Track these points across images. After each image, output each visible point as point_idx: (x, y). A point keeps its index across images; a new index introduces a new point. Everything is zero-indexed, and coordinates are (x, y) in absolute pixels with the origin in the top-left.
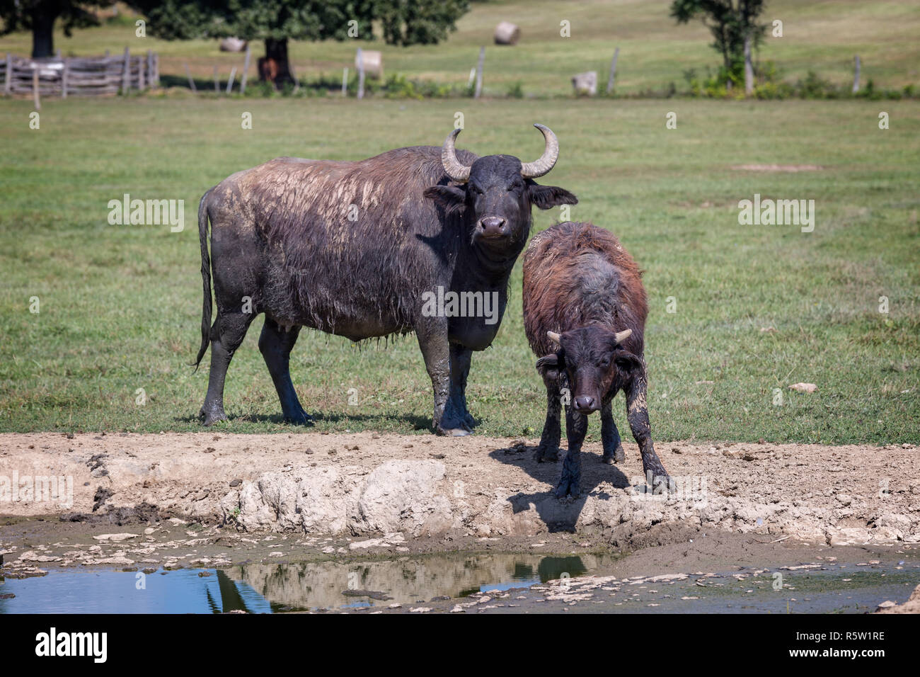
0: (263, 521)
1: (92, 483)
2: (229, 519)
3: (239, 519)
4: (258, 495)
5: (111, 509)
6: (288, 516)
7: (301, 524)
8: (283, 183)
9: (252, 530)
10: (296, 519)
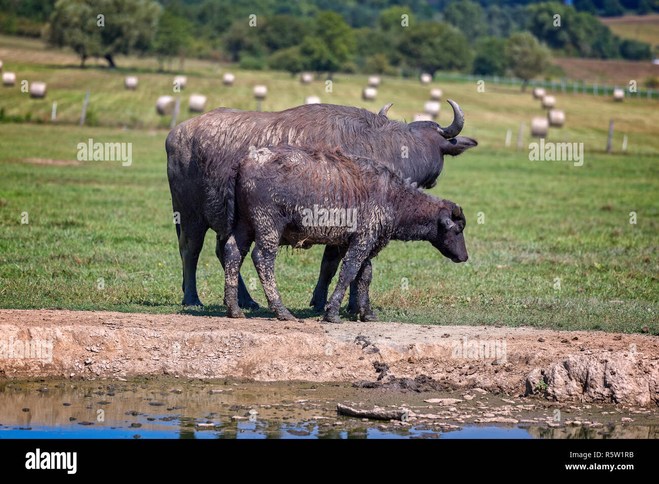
0: (573, 393)
1: (365, 358)
2: (535, 390)
3: (550, 390)
4: (565, 372)
5: (393, 379)
6: (598, 390)
7: (613, 397)
8: (217, 126)
9: (562, 400)
10: (606, 392)
